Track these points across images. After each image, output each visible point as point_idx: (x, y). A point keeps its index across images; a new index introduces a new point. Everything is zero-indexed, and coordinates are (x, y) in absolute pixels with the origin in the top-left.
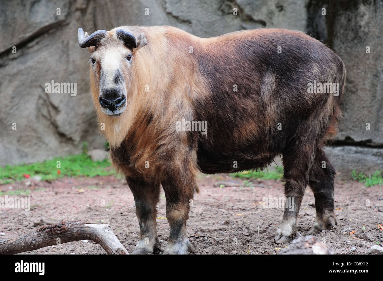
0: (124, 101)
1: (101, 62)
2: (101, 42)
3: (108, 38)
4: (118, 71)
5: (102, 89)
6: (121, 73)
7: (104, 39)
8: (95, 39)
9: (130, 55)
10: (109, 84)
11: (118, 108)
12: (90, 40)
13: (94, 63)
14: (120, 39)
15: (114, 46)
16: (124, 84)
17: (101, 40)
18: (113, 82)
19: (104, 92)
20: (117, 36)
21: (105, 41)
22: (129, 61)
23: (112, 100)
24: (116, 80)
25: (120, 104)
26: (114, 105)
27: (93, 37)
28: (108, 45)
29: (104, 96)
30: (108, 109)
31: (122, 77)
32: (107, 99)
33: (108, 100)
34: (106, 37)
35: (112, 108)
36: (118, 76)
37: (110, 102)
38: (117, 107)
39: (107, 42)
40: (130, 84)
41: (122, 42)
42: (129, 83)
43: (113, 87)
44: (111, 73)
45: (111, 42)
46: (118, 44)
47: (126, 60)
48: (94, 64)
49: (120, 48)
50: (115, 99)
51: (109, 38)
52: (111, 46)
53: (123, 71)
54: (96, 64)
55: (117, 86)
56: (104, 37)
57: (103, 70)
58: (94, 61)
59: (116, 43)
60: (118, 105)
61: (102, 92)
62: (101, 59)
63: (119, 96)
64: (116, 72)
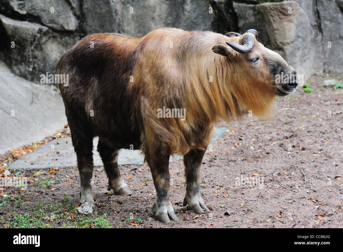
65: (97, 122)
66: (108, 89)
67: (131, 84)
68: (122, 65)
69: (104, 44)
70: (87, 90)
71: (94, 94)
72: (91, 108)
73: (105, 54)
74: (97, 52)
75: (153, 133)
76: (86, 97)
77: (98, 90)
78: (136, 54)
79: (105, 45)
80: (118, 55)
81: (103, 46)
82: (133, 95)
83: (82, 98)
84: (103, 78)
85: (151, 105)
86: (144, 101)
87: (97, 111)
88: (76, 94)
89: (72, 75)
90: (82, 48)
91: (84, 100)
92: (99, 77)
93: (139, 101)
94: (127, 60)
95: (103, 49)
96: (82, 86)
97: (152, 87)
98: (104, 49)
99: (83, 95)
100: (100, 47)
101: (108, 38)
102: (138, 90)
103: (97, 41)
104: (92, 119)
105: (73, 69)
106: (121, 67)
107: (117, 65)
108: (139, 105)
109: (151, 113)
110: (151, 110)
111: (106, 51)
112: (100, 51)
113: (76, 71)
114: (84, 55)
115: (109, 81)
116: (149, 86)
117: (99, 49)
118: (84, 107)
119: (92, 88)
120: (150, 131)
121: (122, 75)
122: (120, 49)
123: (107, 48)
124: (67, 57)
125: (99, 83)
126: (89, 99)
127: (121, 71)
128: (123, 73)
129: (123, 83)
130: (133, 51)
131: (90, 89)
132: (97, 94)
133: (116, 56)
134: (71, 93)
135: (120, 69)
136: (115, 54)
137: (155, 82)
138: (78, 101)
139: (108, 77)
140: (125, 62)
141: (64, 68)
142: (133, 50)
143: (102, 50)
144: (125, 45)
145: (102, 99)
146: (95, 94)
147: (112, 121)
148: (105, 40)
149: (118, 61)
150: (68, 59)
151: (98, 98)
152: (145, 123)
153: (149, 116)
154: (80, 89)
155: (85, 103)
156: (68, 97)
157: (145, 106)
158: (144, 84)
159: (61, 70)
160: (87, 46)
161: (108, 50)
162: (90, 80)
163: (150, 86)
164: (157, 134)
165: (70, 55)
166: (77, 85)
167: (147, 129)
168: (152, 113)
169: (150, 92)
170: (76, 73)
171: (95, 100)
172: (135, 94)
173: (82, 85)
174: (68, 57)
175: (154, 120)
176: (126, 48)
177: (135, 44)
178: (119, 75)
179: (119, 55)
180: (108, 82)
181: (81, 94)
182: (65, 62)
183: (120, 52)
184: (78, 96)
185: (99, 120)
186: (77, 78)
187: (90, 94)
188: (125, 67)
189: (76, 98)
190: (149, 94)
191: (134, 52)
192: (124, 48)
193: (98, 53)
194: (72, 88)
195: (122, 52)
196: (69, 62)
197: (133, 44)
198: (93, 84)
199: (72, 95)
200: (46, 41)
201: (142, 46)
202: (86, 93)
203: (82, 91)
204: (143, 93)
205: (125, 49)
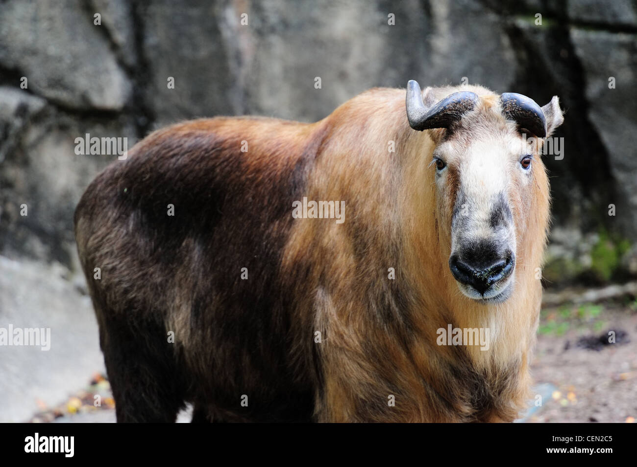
0: (509, 266)
1: (461, 169)
2: (463, 120)
3: (480, 113)
4: (501, 195)
5: (460, 238)
6: (507, 200)
7: (470, 114)
8: (449, 112)
9: (528, 156)
10: (477, 227)
11: (494, 286)
12: (438, 113)
13: (440, 168)
14: (509, 118)
15: (492, 132)
16: (512, 227)
17: (463, 116)
18: (488, 224)
19: (464, 246)
20: (501, 110)
21: (472, 118)
22: (524, 171)
23: (481, 266)
24: (495, 219)
25: (500, 276)
26: (486, 280)
27: (445, 108)
28: (479, 130)
29: (464, 255)
30: (471, 288)
31: (507, 210)
32: (470, 264)
33: (473, 266)
34: (475, 109)
35: (482, 286)
36: (500, 209)
37: (477, 272)
38: (492, 282)
39: (477, 122)
40: (524, 225)
41: (512, 125)
42: (523, 222)
43: (486, 237)
44: (483, 201)
45: (487, 123)
46: (501, 129)
47: (518, 168)
48: (441, 172)
49: (506, 136)
50: (489, 265)
51: (482, 112)
52: (486, 131)
53: (511, 195)
54: (447, 172)
55: (494, 235)
56: (470, 109)
57: (465, 191)
58: (441, 163)
59: (498, 124)
60: (495, 278)
61: (459, 246)
62: (460, 162)
63: (499, 259)
64: (497, 200)
65: (202, 364)
66: (231, 267)
67: (291, 253)
68: (267, 198)
69: (216, 143)
70: (173, 276)
71: (191, 284)
72: (186, 324)
73: (222, 170)
74: (197, 167)
75: (349, 398)
76: (168, 295)
77: (205, 272)
78: (307, 168)
79: (219, 147)
80: (255, 169)
81: (213, 149)
82: (295, 283)
83: (156, 300)
84: (217, 237)
85: (341, 314)
86: (323, 302)
87: (203, 331)
88: (140, 288)
89: (127, 234)
90: (155, 159)
91: (163, 302)
92: (206, 234)
93: (311, 304)
94: (280, 182)
95: (213, 156)
96: (159, 266)
97: (344, 258)
98: (217, 157)
99: (160, 290)
100: (206, 151)
101: (226, 128)
102: (308, 270)
103: (196, 137)
104: (187, 355)
105: (128, 216)
106: (266, 203)
107: (253, 198)
108: (311, 313)
109: (341, 336)
110: (342, 328)
111: (223, 162)
112: (207, 165)
113: (136, 225)
114: (161, 176)
115: (234, 245)
116: (335, 258)
117: (203, 158)
118: (163, 323)
119: (187, 268)
120: (341, 390)
121: (267, 227)
122: (263, 153)
123: (227, 153)
124: (108, 185)
125: (205, 252)
126: (177, 301)
127: (265, 215)
128: (271, 221)
129: (270, 249)
130: (297, 157)
131: (179, 274)
132: (204, 284)
133: (251, 173)
134: (125, 285)
135: (262, 208)
136: (248, 167)
137: (350, 246)
138: (144, 308)
139: (231, 234)
140: (275, 187)
141: (100, 216)
142: (297, 153)
143: (212, 159)
144: (275, 142)
145: (216, 295)
146: (195, 285)
147: (246, 360)
148: (219, 133)
149: (257, 186)
150: (112, 190)
151: (206, 296)
152: (328, 367)
153: (336, 346)
154: (153, 273)
155: (165, 313)
156: (115, 298)
157: (326, 318)
158: (324, 251)
159: (91, 220)
160: (169, 152)
161: (230, 157)
162: (179, 247)
163: (339, 257)
164: (361, 399)
165: (117, 178)
166: (142, 263)
167: (331, 385)
168: (345, 337)
169: (339, 275)
170: (137, 229)
171: (196, 301)
172: (299, 282)
173: (157, 262)
174: (111, 184)
175: (349, 359)
176: (277, 151)
177: (302, 137)
178: (259, 227)
179: (258, 171)
180: (231, 246)
181: (155, 287)
182: (104, 198)
183: (260, 163)
184: (145, 293)
185: (208, 357)
186: (141, 242)
187: (180, 286)
188: (276, 202)
189: (139, 301)
190: (336, 281)
191: (301, 162)
192: (273, 150)
193: (200, 170)
194: (126, 273)
195: (266, 160)
196: (115, 199)
197: (296, 138)
198: (187, 258)
199: (126, 291)
200: (40, 139)
201: (321, 145)
202: (169, 285)
203: (159, 280)
204: (323, 280)
205: (274, 153)
